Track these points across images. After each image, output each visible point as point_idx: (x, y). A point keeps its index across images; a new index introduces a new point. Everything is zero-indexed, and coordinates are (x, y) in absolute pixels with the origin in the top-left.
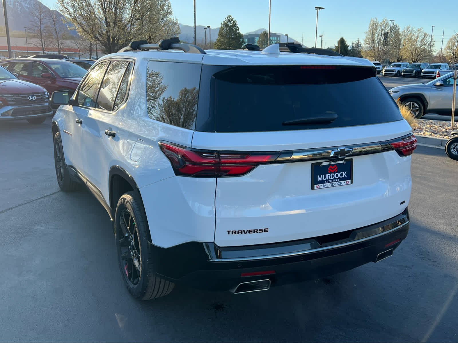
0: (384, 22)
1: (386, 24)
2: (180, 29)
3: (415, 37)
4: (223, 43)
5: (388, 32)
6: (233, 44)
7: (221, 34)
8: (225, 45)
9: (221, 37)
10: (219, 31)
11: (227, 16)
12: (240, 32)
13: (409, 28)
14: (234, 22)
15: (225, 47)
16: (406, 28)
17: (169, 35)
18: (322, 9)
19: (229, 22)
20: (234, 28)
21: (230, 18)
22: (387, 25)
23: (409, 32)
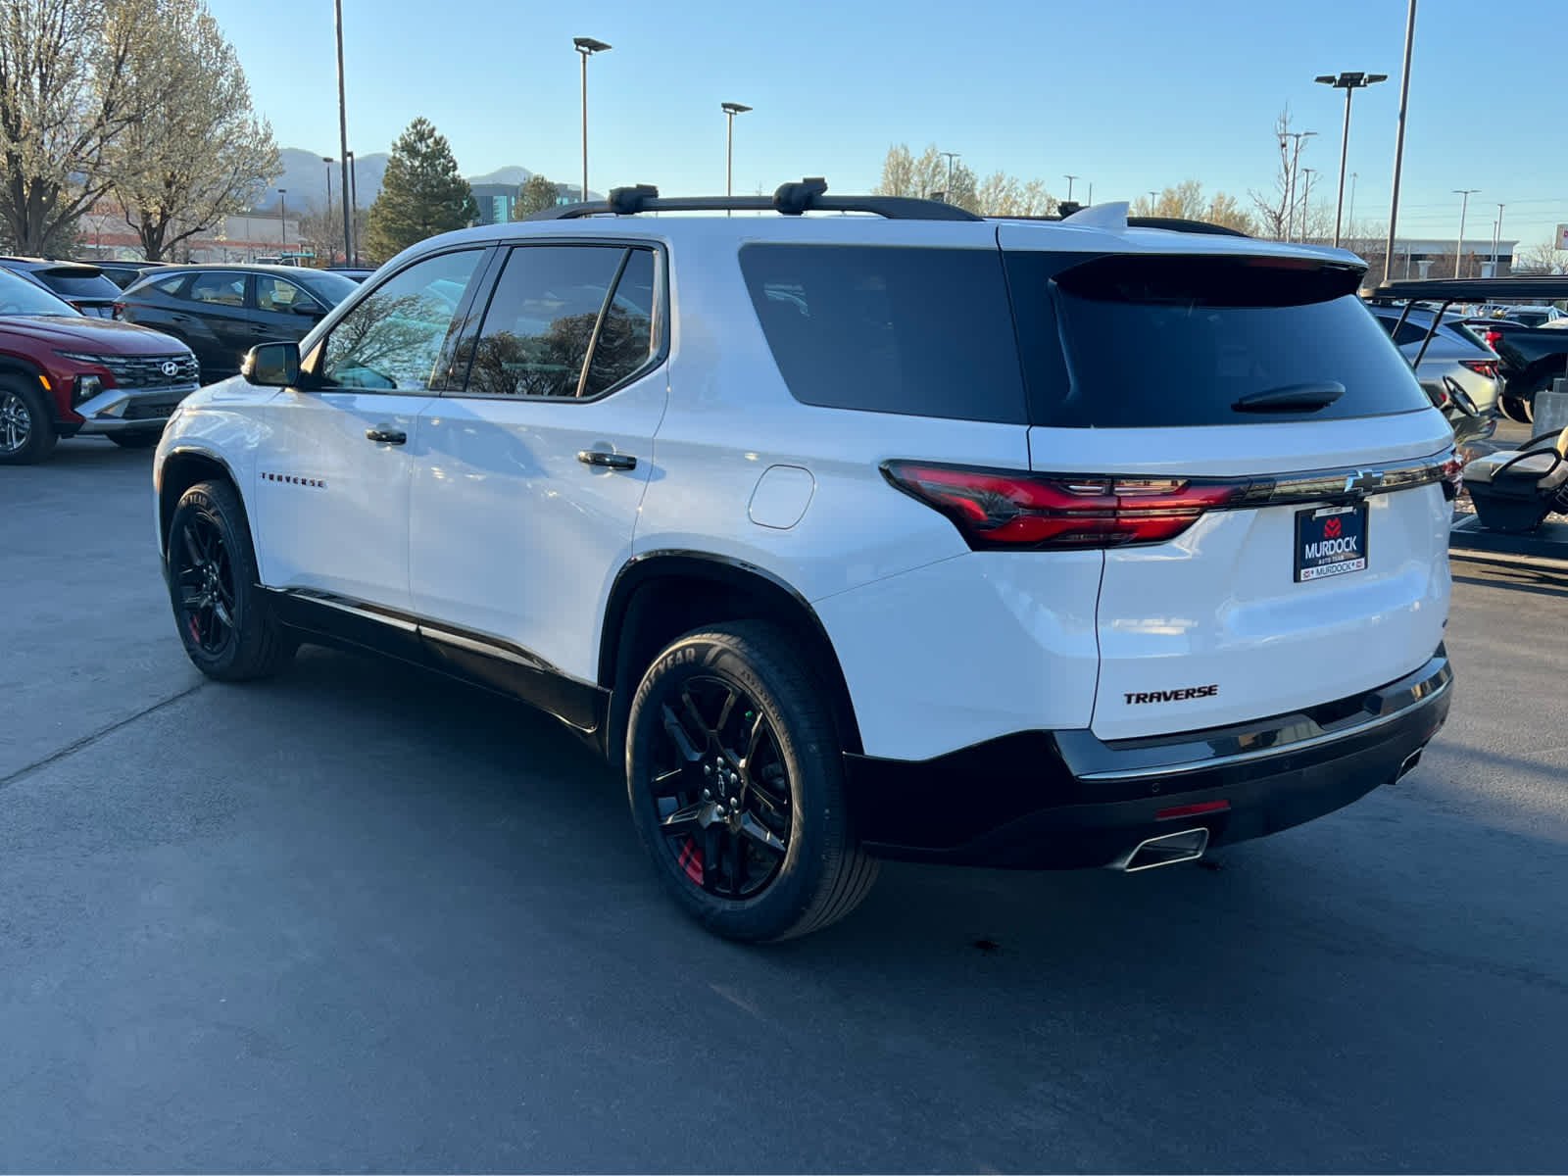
0: (929, 158)
1: (937, 166)
2: (280, 159)
3: (1021, 209)
4: (400, 212)
5: (942, 190)
6: (436, 217)
7: (393, 181)
8: (410, 218)
9: (395, 192)
10: (387, 170)
11: (414, 119)
12: (459, 176)
13: (1001, 181)
14: (437, 143)
15: (408, 225)
16: (992, 181)
17: (239, 179)
18: (746, 112)
19: (420, 141)
20: (437, 162)
21: (425, 126)
22: (939, 170)
23: (1003, 194)
